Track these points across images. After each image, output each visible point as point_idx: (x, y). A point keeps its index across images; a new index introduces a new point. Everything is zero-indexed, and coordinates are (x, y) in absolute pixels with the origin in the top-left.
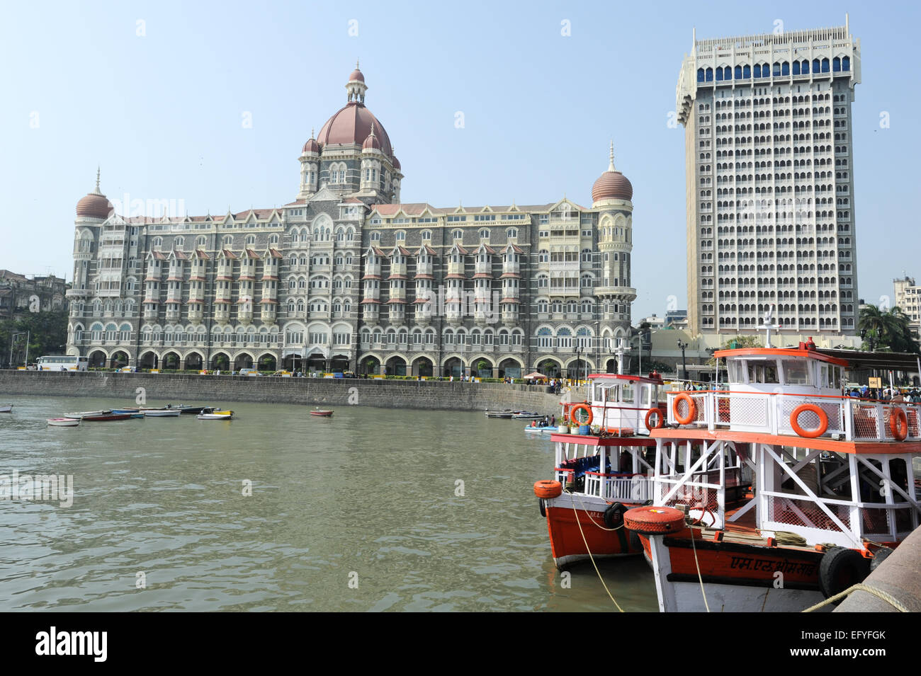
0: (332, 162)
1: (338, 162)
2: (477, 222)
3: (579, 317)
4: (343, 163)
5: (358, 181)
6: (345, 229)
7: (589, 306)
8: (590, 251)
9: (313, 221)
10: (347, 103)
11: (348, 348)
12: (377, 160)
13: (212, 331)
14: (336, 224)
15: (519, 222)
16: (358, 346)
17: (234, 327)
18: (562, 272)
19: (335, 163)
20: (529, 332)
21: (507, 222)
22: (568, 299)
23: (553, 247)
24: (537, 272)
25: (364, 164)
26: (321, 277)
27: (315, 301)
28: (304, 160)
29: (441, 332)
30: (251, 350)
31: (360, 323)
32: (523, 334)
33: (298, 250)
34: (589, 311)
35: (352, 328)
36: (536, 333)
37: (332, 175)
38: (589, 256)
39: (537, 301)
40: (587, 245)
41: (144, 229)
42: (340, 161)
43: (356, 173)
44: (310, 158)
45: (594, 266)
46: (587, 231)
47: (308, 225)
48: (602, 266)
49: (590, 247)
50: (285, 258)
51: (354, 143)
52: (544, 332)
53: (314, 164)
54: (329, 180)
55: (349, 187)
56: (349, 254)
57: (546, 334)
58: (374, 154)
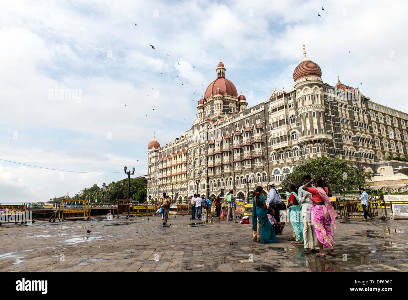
0: (206, 106)
1: (207, 105)
2: (244, 116)
3: (293, 160)
5: (213, 111)
6: (202, 135)
7: (297, 152)
8: (294, 116)
9: (194, 134)
10: (217, 77)
11: (205, 191)
12: (219, 99)
13: (173, 188)
14: (200, 133)
15: (261, 110)
16: (208, 190)
17: (178, 185)
18: (278, 134)
20: (269, 173)
21: (256, 111)
22: (285, 150)
24: (270, 136)
25: (215, 102)
26: (197, 159)
27: (196, 170)
28: (199, 108)
29: (234, 179)
30: (182, 195)
31: (208, 179)
32: (267, 175)
33: (191, 148)
34: (298, 155)
35: (206, 181)
36: (273, 174)
37: (206, 112)
38: (294, 119)
39: (271, 154)
40: (292, 112)
41: (160, 150)
42: (208, 105)
43: (213, 108)
44: (200, 107)
45: (296, 125)
46: (291, 104)
47: (193, 136)
48: (301, 124)
49: (294, 114)
50: (188, 153)
51: (212, 95)
52: (277, 172)
53: (202, 109)
54: (205, 114)
55: (211, 115)
56: (204, 146)
57: (277, 173)
58: (216, 97)
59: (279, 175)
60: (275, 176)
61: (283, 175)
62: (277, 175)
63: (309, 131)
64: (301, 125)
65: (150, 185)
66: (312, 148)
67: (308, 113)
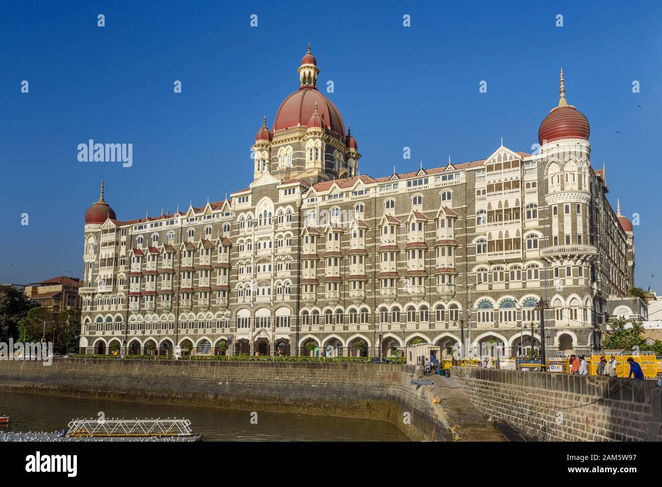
0: (280, 147)
1: (285, 146)
2: (409, 188)
3: (524, 285)
4: (289, 146)
5: (303, 163)
6: (284, 210)
7: (536, 272)
8: (536, 206)
9: (257, 207)
13: (179, 319)
14: (276, 207)
15: (454, 182)
16: (298, 329)
17: (196, 314)
18: (501, 234)
19: (282, 148)
20: (467, 304)
22: (511, 265)
23: (489, 206)
24: (474, 236)
25: (311, 143)
26: (264, 261)
27: (260, 285)
28: (258, 148)
30: (209, 336)
31: (299, 305)
32: (460, 308)
33: (245, 237)
34: (536, 277)
35: (291, 310)
36: (475, 306)
37: (280, 160)
38: (535, 212)
39: (475, 270)
40: (532, 198)
41: (130, 230)
42: (287, 145)
43: (303, 155)
44: (263, 146)
45: (541, 223)
46: (531, 183)
47: (253, 210)
48: (550, 222)
49: (536, 202)
50: (234, 245)
51: (299, 124)
52: (485, 305)
53: (265, 152)
54: (277, 165)
55: (294, 170)
56: (289, 235)
57: (486, 307)
58: (315, 133)
59: (490, 311)
60: (481, 311)
61: (499, 311)
62: (486, 311)
63: (568, 237)
64: (551, 224)
65: (92, 309)
66: (572, 268)
67: (569, 204)
